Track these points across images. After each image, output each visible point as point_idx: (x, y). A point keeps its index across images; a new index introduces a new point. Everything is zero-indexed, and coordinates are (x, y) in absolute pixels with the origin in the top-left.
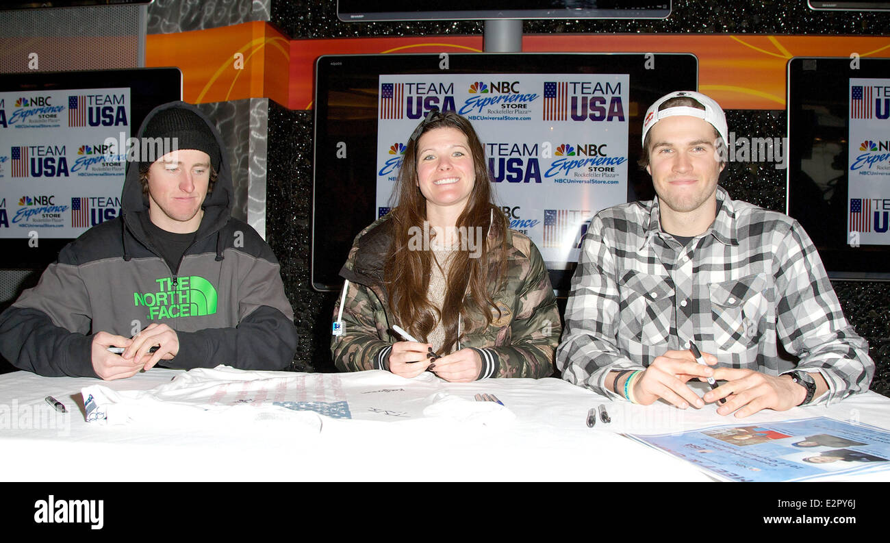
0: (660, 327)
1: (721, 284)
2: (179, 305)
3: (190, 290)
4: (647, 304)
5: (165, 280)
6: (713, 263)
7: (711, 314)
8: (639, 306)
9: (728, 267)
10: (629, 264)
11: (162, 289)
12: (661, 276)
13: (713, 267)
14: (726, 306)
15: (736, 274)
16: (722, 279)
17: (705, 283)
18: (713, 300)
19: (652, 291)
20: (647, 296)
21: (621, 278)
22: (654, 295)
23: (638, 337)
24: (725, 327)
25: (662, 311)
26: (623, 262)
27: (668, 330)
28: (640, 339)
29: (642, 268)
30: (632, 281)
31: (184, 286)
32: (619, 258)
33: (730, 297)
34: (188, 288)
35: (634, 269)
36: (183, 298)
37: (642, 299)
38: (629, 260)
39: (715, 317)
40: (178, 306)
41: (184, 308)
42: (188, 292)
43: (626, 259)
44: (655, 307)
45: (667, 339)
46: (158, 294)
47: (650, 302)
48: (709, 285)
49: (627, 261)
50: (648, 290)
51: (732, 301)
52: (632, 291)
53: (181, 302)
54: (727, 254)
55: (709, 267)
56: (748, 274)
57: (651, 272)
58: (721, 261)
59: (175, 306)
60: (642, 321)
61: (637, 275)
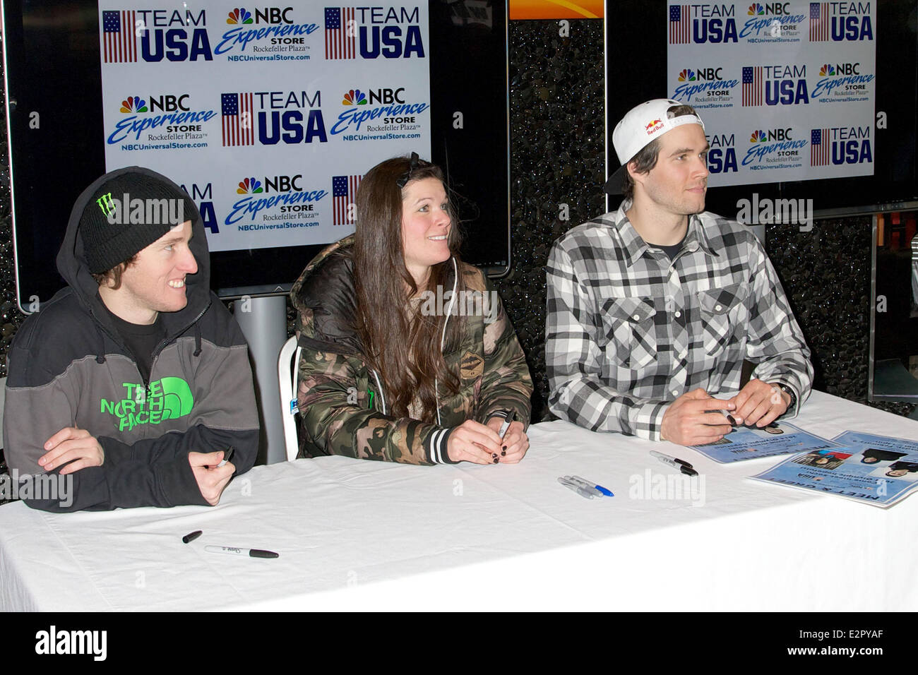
0: (648, 348)
1: (707, 292)
2: (149, 411)
3: (164, 396)
4: (632, 328)
5: (134, 386)
6: (698, 272)
7: (700, 322)
8: (624, 332)
9: (711, 274)
10: (605, 292)
11: (129, 396)
12: (639, 297)
13: (698, 276)
14: (713, 313)
15: (720, 283)
16: (707, 288)
17: (694, 293)
18: (703, 308)
19: (633, 314)
20: (630, 320)
21: (601, 308)
22: (636, 318)
23: (627, 363)
24: (714, 333)
25: (647, 331)
26: (599, 292)
27: (655, 348)
28: (628, 365)
29: (619, 292)
30: (613, 308)
31: (156, 393)
32: (594, 288)
33: (716, 305)
34: (161, 394)
35: (611, 296)
36: (154, 406)
37: (626, 324)
38: (605, 287)
39: (705, 324)
40: (147, 413)
41: (154, 415)
42: (161, 399)
43: (601, 288)
44: (640, 330)
45: (655, 357)
46: (124, 402)
47: (634, 325)
48: (697, 293)
49: (602, 289)
50: (630, 314)
51: (719, 308)
52: (614, 319)
53: (151, 408)
54: (708, 262)
55: (695, 277)
56: (731, 283)
57: (628, 294)
58: (704, 269)
59: (143, 413)
60: (630, 346)
61: (616, 302)
